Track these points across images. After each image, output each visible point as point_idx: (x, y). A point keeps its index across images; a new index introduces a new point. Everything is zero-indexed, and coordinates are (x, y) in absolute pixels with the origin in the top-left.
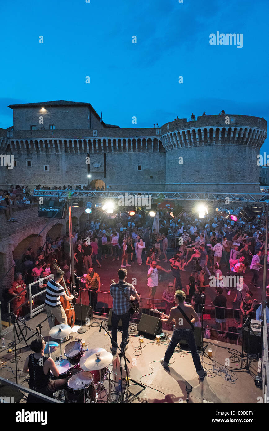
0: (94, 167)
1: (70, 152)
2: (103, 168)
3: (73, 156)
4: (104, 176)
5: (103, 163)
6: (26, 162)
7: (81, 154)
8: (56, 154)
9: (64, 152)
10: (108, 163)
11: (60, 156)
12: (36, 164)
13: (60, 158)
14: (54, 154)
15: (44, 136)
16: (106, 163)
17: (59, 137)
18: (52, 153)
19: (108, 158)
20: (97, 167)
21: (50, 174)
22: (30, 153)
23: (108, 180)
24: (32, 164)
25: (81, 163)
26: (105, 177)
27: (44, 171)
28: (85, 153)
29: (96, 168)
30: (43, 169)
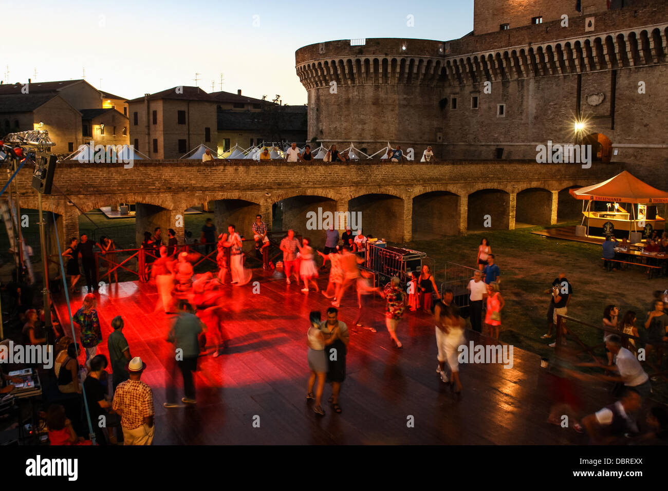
0: (589, 105)
1: (542, 74)
2: (608, 105)
3: (550, 82)
4: (610, 126)
5: (609, 95)
6: (470, 99)
7: (565, 77)
8: (518, 80)
9: (532, 74)
10: (620, 95)
11: (525, 83)
12: (485, 102)
13: (525, 88)
14: (516, 80)
15: (496, 46)
16: (617, 95)
17: (520, 44)
18: (511, 78)
19: (622, 81)
20: (594, 104)
21: (507, 122)
22: (477, 81)
23: (618, 135)
24: (480, 103)
25: (564, 97)
26: (613, 128)
27: (498, 116)
28: (572, 72)
29: (592, 105)
30: (496, 112)
